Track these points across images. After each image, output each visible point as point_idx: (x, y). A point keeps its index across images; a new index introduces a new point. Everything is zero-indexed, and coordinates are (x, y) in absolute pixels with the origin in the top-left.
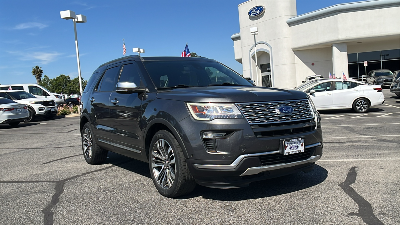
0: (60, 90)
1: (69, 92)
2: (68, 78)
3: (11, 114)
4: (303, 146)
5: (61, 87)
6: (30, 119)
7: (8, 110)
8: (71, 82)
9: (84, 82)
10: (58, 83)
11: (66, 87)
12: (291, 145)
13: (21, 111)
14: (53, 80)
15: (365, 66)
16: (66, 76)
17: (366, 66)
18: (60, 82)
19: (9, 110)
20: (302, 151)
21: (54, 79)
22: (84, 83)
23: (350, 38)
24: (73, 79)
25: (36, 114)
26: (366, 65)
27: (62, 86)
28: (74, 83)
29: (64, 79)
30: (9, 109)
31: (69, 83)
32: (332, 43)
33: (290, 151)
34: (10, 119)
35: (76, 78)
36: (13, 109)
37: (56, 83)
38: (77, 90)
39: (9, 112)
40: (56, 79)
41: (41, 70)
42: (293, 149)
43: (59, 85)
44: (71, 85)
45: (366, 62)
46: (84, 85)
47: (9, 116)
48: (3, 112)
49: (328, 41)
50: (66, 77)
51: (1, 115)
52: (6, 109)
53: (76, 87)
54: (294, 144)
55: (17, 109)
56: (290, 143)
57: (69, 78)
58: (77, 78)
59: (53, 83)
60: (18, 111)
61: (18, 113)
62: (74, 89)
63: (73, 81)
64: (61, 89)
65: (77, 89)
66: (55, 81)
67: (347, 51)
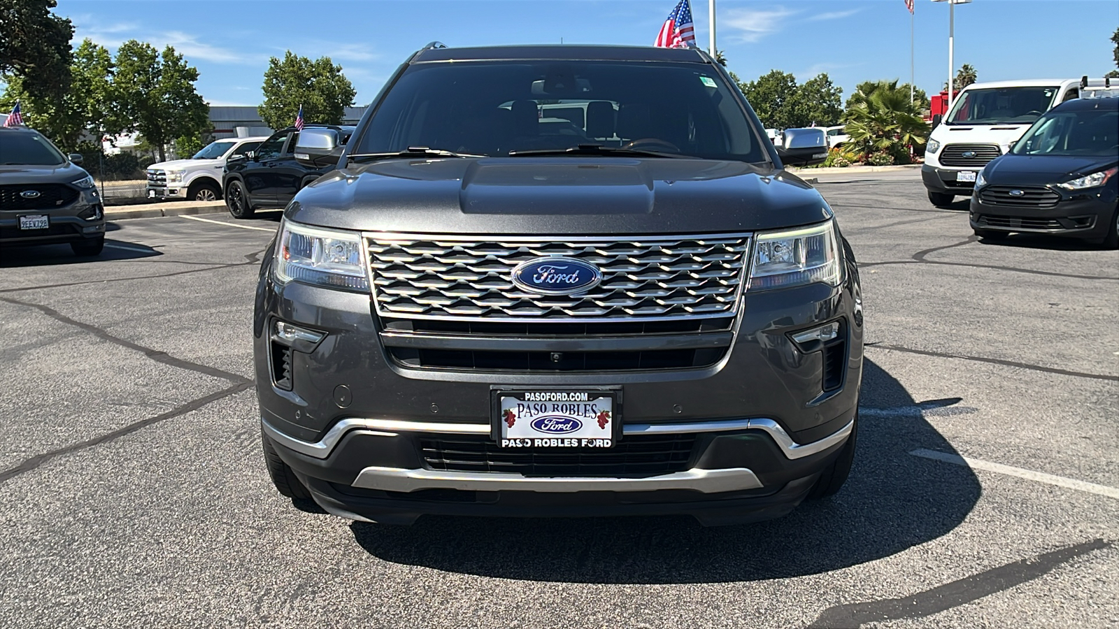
0: (763, 114)
1: (789, 118)
2: (789, 80)
4: (609, 426)
5: (768, 105)
8: (796, 92)
9: (832, 91)
10: (761, 93)
11: (781, 105)
12: (541, 414)
14: (749, 85)
16: (785, 75)
18: (767, 91)
20: (598, 444)
21: (753, 83)
22: (833, 94)
24: (804, 84)
27: (772, 101)
28: (804, 95)
29: (779, 82)
31: (792, 95)
33: (535, 434)
35: (813, 80)
37: (755, 95)
38: (812, 113)
40: (759, 83)
41: (722, 58)
42: (549, 430)
43: (765, 100)
44: (795, 101)
46: (832, 101)
50: (784, 78)
53: (808, 106)
54: (556, 413)
56: (532, 406)
57: (792, 81)
58: (816, 80)
59: (748, 93)
62: (802, 111)
63: (804, 89)
64: (766, 112)
65: (810, 111)
66: (755, 87)
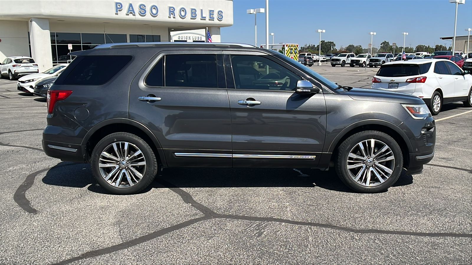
15: (69, 50)
17: (71, 50)
23: (54, 15)
26: (70, 48)
32: (32, 17)
45: (71, 45)
49: (26, 14)
67: (49, 29)
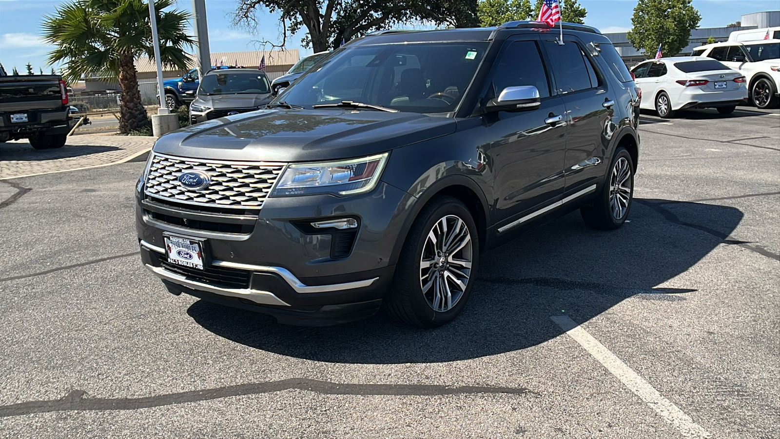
3: (700, 92)
6: (767, 103)
7: (695, 83)
13: (724, 86)
19: (697, 85)
25: (777, 92)
30: (697, 82)
34: (696, 102)
36: (706, 81)
39: (696, 89)
47: (694, 96)
48: (685, 89)
51: (682, 92)
52: (692, 82)
55: (716, 84)
60: (717, 87)
61: (716, 90)
